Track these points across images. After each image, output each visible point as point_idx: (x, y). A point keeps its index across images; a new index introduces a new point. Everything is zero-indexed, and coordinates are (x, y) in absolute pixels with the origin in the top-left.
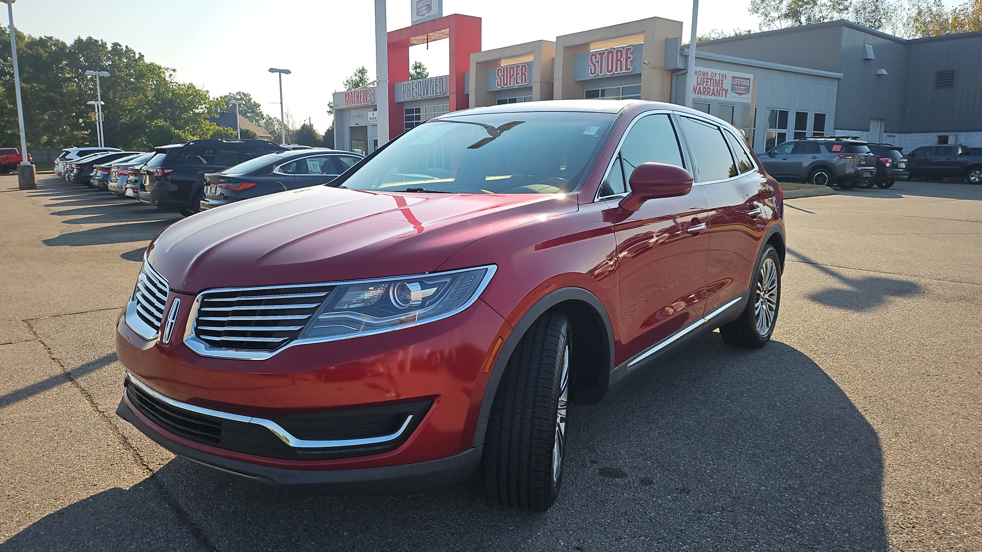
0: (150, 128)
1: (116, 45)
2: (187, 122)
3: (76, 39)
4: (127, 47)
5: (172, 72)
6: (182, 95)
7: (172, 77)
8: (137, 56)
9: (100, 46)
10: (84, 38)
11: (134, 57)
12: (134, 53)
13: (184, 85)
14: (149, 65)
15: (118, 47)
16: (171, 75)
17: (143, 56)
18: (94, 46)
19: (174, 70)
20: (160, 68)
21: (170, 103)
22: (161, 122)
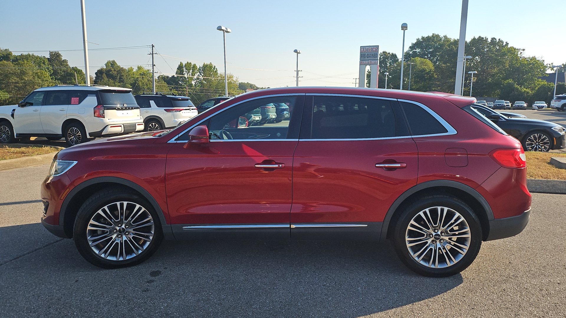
0: (503, 85)
1: (493, 39)
2: (526, 81)
3: (473, 38)
4: (499, 39)
5: (522, 51)
6: (525, 64)
7: (522, 54)
8: (504, 44)
9: (484, 41)
10: (477, 37)
11: (503, 44)
12: (503, 42)
13: (529, 58)
14: (509, 48)
15: (494, 40)
16: (521, 53)
17: (508, 44)
18: (481, 41)
19: (524, 50)
20: (515, 49)
21: (518, 70)
22: (511, 81)
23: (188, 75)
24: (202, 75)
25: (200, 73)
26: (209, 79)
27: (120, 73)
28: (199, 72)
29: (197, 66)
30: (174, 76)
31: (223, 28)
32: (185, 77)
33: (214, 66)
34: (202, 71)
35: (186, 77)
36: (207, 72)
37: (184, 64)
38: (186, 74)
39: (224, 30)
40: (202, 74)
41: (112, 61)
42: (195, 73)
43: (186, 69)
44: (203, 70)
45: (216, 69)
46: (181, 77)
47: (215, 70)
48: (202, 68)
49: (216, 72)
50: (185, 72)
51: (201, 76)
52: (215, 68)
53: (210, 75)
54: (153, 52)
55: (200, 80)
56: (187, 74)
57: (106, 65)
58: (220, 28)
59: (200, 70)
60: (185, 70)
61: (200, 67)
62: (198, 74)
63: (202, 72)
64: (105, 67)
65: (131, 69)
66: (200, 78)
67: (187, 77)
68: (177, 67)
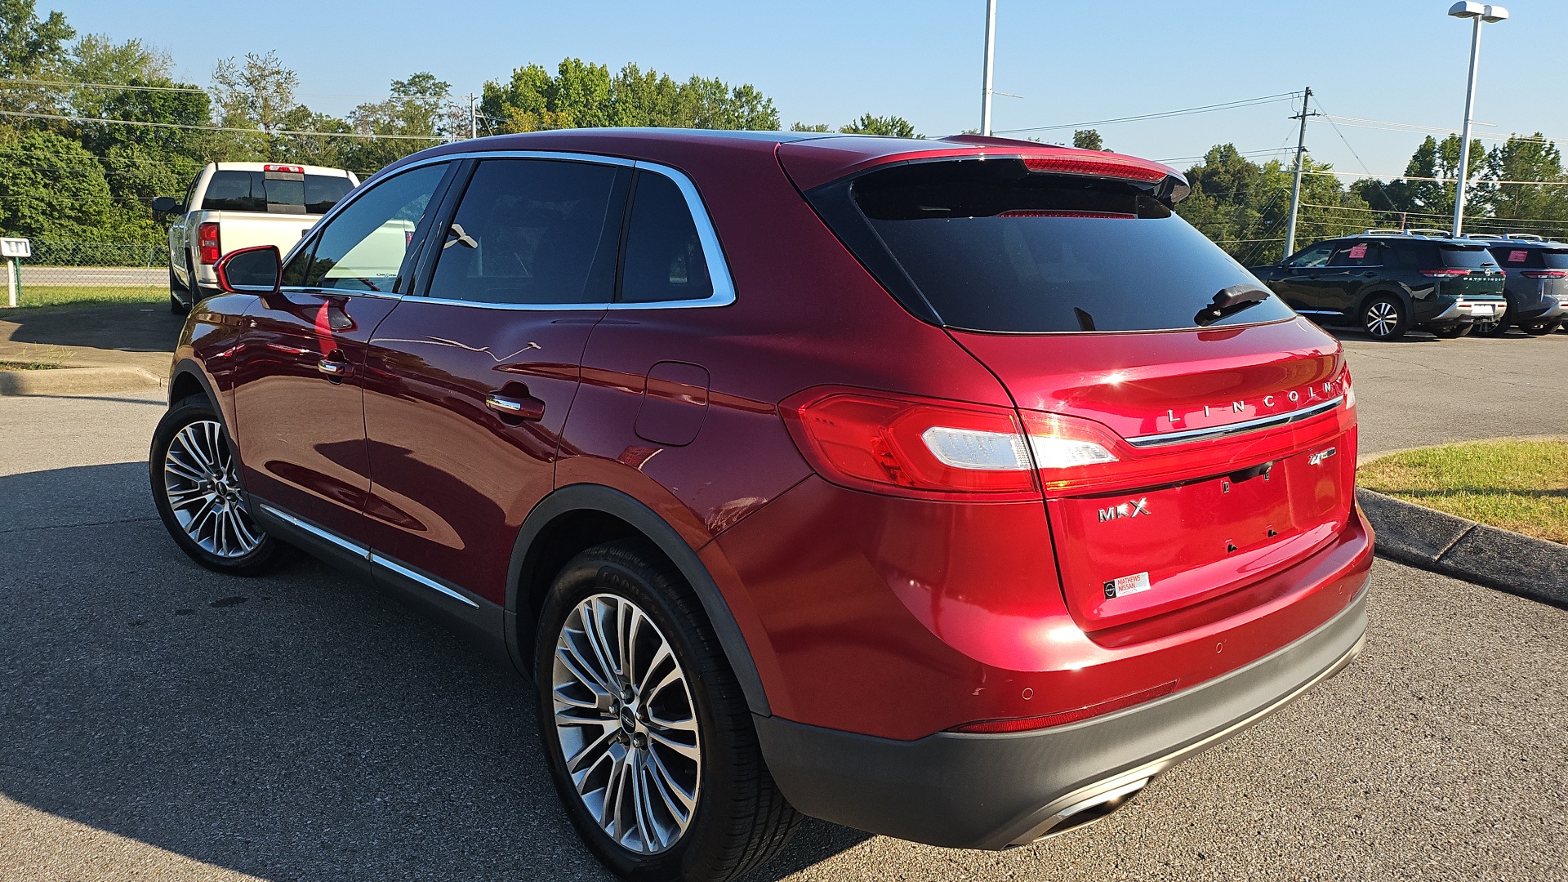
23: (1449, 175)
24: (1498, 176)
25: (1493, 169)
26: (1523, 188)
27: (1239, 178)
28: (1490, 166)
29: (1482, 148)
30: (1398, 181)
31: (1471, 7)
32: (1435, 184)
33: (1548, 143)
34: (1502, 163)
35: (1441, 184)
36: (1519, 165)
37: (1439, 143)
38: (1441, 173)
39: (1478, 14)
40: (1500, 173)
41: (1225, 147)
42: (1474, 170)
43: (1444, 158)
44: (1503, 159)
45: (1557, 152)
46: (1424, 184)
47: (1552, 156)
48: (1501, 152)
49: (1553, 162)
50: (1436, 168)
51: (1495, 178)
52: (1550, 149)
53: (1527, 174)
54: (1305, 109)
55: (1490, 192)
56: (1445, 174)
57: (1207, 158)
58: (1460, 11)
59: (1495, 160)
60: (1438, 161)
61: (1495, 150)
62: (1486, 170)
63: (1500, 166)
64: (1204, 164)
65: (1274, 167)
66: (1490, 185)
67: (1444, 183)
68: (1415, 150)
